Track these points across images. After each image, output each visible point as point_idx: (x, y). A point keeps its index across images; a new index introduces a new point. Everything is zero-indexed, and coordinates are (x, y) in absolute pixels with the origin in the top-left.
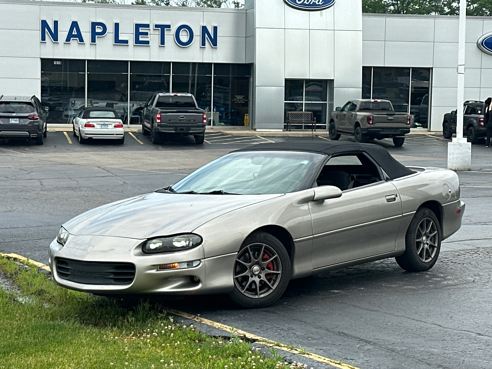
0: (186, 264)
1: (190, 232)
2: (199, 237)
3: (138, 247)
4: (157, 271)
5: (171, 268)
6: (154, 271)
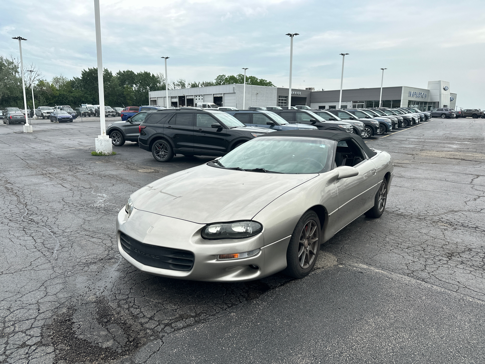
0: (247, 253)
1: (250, 219)
2: (260, 225)
3: (197, 233)
4: (217, 260)
5: (231, 258)
6: (214, 261)
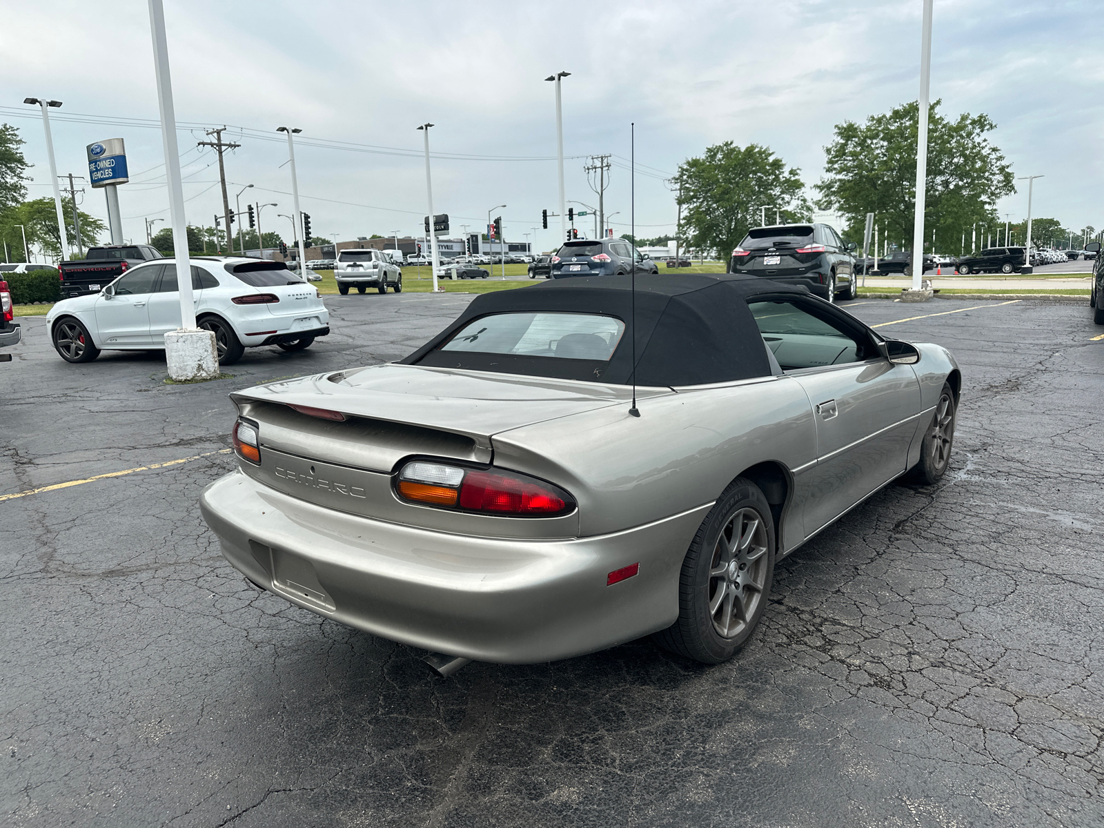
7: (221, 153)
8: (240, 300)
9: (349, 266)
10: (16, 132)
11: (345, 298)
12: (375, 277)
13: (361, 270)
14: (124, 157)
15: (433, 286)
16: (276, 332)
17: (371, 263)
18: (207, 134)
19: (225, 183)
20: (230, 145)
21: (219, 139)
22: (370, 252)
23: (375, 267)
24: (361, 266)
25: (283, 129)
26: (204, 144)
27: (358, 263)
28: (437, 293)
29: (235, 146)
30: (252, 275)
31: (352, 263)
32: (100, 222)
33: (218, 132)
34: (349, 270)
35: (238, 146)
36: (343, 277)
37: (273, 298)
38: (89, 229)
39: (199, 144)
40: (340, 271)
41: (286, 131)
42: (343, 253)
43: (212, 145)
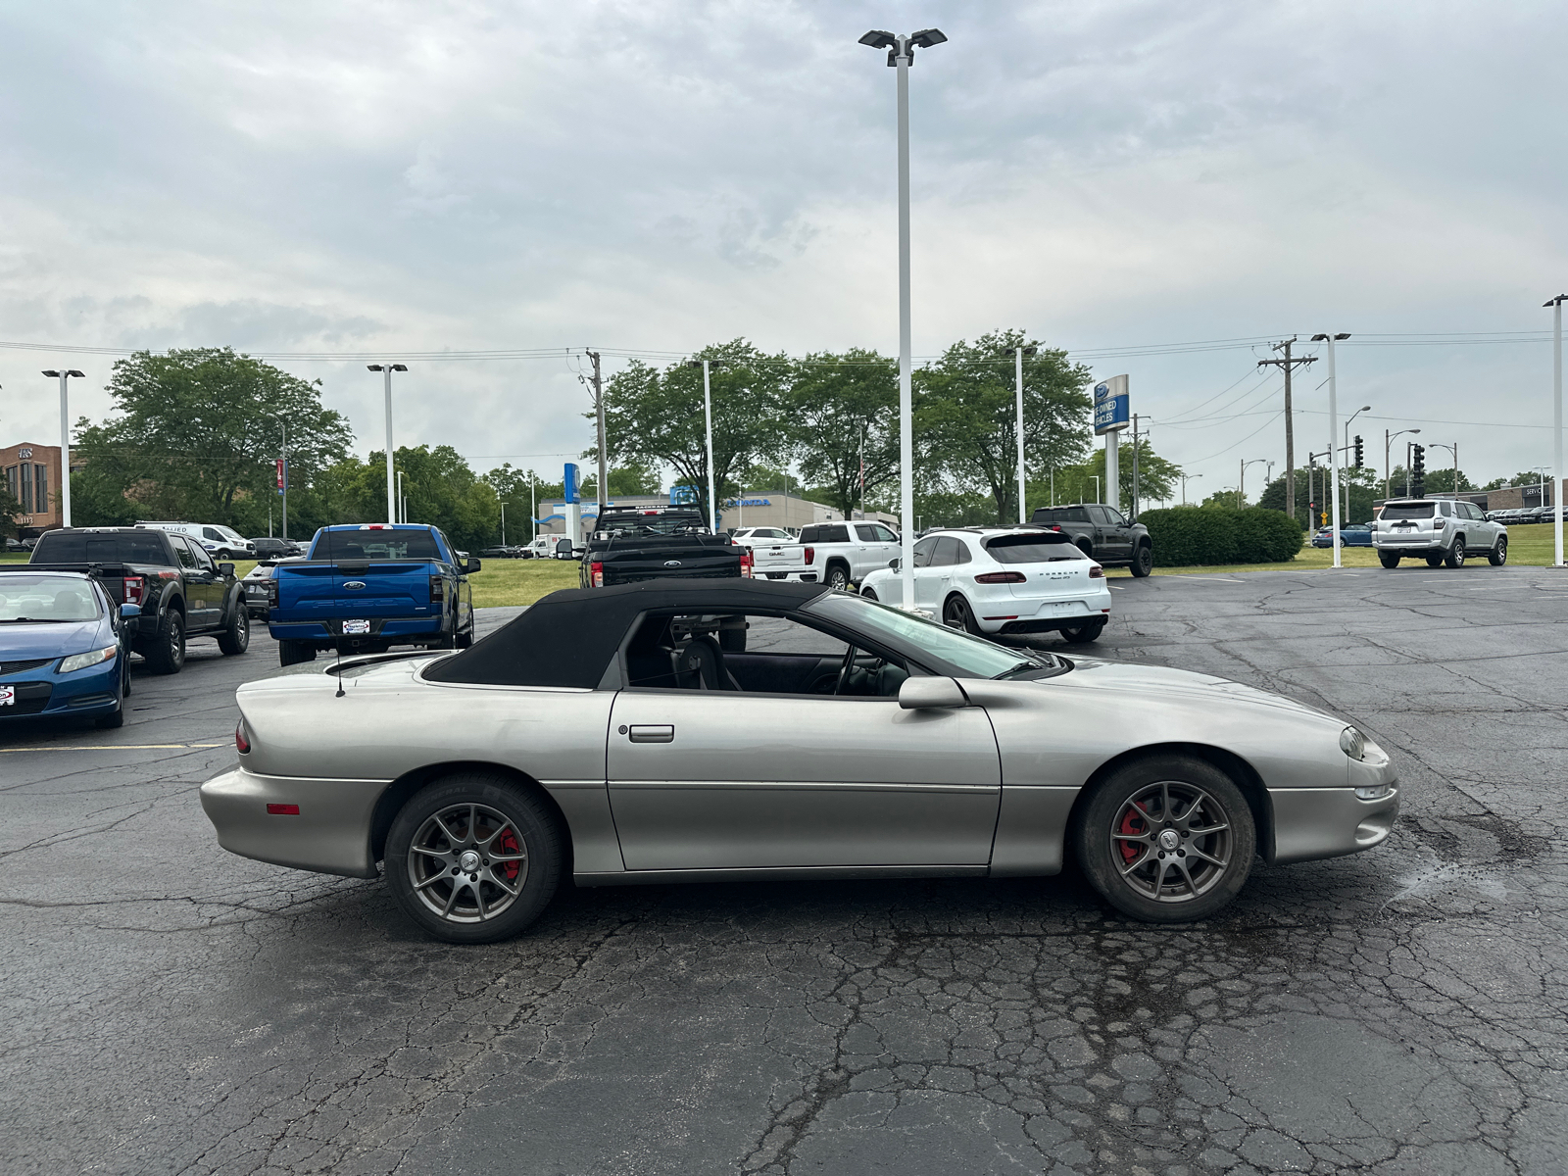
7: (1288, 372)
8: (983, 579)
9: (1394, 525)
10: (1088, 372)
11: (1392, 574)
12: (1436, 542)
13: (1414, 531)
14: (1126, 397)
15: (1554, 556)
16: (1017, 617)
17: (1431, 521)
18: (1274, 349)
19: (1290, 412)
20: (1304, 360)
21: (1288, 353)
22: (1433, 504)
23: (1437, 527)
24: (1415, 525)
25: (1321, 337)
26: (1266, 363)
27: (1409, 521)
28: (1560, 567)
29: (1311, 360)
30: (1007, 550)
31: (1400, 521)
32: (1177, 469)
33: (1288, 345)
34: (1395, 531)
35: (1315, 359)
36: (1384, 542)
37: (1019, 577)
38: (1163, 477)
39: (1260, 364)
40: (1379, 533)
41: (1325, 339)
42: (1388, 506)
43: (1277, 363)
